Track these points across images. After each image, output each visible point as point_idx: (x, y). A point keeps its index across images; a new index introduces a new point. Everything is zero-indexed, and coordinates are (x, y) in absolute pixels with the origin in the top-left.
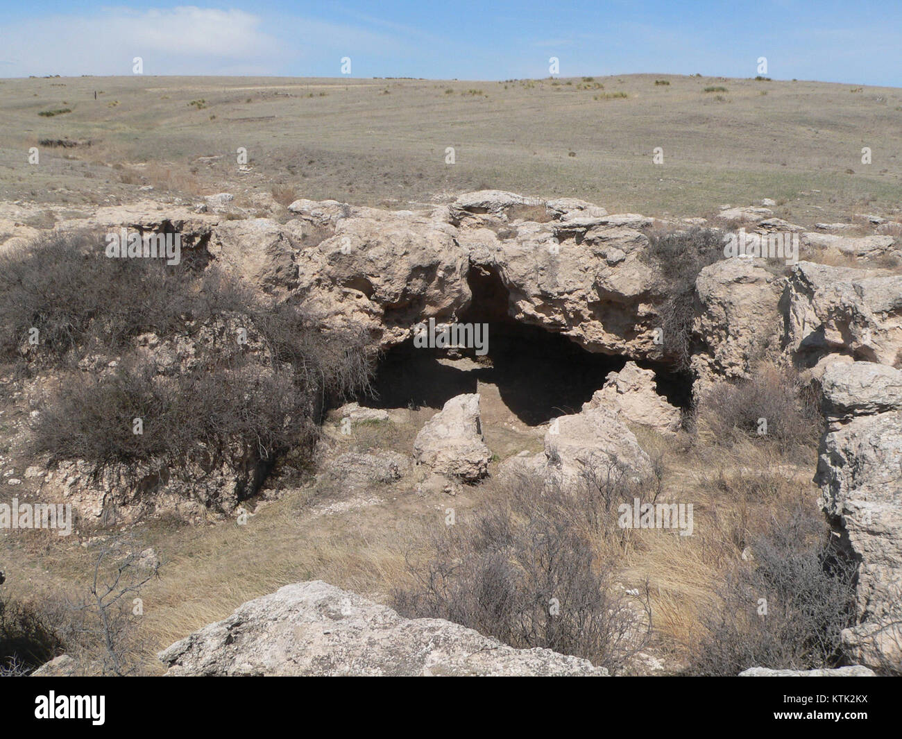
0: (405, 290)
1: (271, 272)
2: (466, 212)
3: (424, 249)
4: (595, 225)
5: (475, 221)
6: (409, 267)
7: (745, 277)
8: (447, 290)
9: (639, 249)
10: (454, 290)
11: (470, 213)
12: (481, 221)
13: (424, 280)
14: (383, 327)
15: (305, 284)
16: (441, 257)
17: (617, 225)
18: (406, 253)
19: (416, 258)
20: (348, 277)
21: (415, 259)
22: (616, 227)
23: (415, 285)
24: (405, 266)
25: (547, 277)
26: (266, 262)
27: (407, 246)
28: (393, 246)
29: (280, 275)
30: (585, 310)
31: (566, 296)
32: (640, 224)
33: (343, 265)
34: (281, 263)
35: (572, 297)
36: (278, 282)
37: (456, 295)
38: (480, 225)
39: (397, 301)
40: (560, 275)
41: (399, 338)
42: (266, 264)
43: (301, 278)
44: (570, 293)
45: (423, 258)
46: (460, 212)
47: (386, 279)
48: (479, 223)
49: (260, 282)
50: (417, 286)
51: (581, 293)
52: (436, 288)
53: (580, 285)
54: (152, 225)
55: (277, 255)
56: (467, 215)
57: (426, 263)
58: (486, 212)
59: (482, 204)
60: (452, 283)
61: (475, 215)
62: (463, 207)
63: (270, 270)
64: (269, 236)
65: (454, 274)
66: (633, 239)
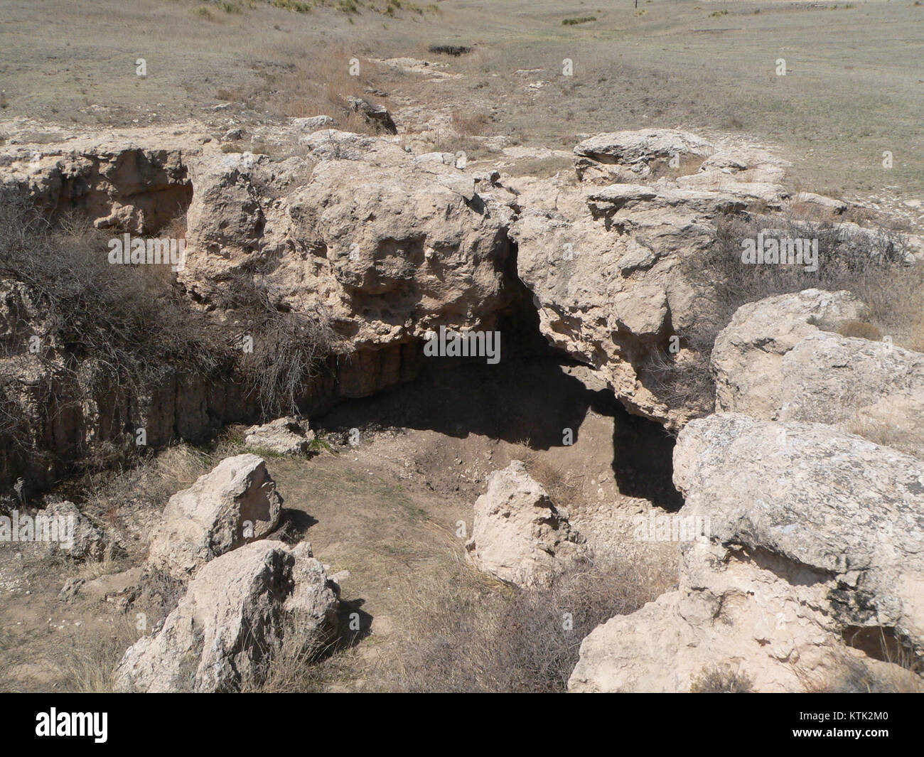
0: (371, 271)
1: (212, 227)
2: (589, 160)
3: (399, 213)
4: (630, 199)
5: (601, 175)
6: (374, 239)
7: (772, 340)
8: (449, 278)
9: (687, 251)
10: (460, 278)
11: (595, 162)
12: (608, 175)
13: (405, 258)
14: (357, 318)
15: (272, 246)
16: (427, 227)
17: (668, 203)
18: (372, 218)
19: (385, 226)
20: (315, 243)
21: (383, 227)
22: (669, 207)
23: (392, 265)
24: (369, 236)
25: (559, 278)
26: (203, 213)
27: (376, 206)
28: (354, 205)
29: (227, 231)
30: (607, 341)
31: (579, 314)
32: (712, 206)
33: (307, 226)
34: (226, 216)
35: (586, 318)
36: (226, 240)
37: (466, 287)
38: (606, 181)
39: (361, 285)
40: (575, 278)
41: (384, 337)
42: (204, 216)
43: (267, 237)
44: (584, 310)
45: (395, 227)
46: (581, 158)
47: (340, 252)
48: (605, 178)
49: (201, 238)
50: (395, 266)
51: (597, 313)
52: (429, 273)
53: (596, 300)
54: (107, 156)
55: (220, 205)
56: (591, 164)
57: (400, 234)
58: (616, 162)
59: (607, 150)
60: (454, 268)
61: (600, 165)
62: (585, 151)
63: (211, 224)
64: (212, 178)
65: (455, 255)
66: (674, 230)
